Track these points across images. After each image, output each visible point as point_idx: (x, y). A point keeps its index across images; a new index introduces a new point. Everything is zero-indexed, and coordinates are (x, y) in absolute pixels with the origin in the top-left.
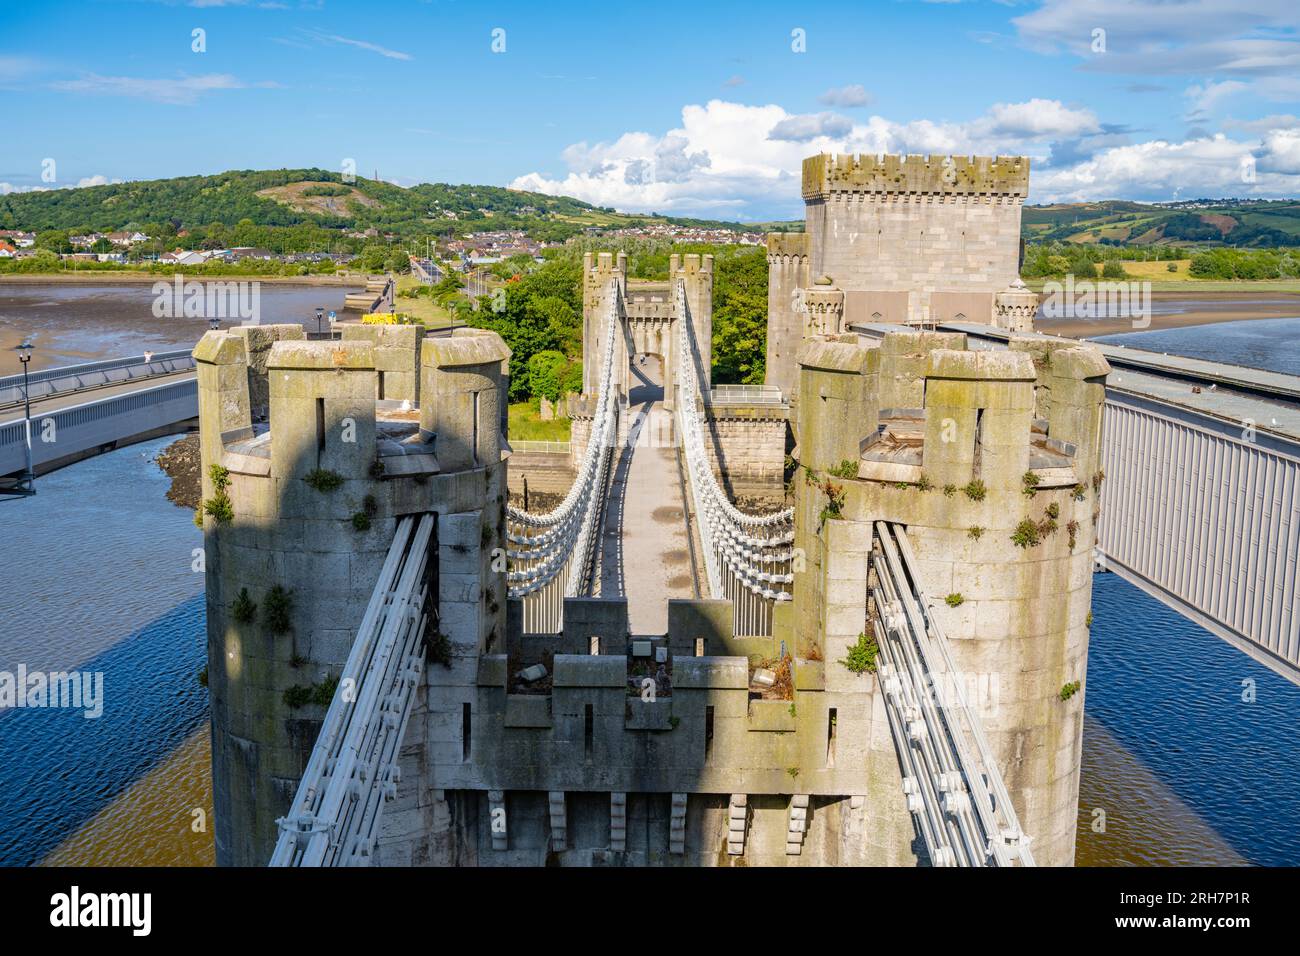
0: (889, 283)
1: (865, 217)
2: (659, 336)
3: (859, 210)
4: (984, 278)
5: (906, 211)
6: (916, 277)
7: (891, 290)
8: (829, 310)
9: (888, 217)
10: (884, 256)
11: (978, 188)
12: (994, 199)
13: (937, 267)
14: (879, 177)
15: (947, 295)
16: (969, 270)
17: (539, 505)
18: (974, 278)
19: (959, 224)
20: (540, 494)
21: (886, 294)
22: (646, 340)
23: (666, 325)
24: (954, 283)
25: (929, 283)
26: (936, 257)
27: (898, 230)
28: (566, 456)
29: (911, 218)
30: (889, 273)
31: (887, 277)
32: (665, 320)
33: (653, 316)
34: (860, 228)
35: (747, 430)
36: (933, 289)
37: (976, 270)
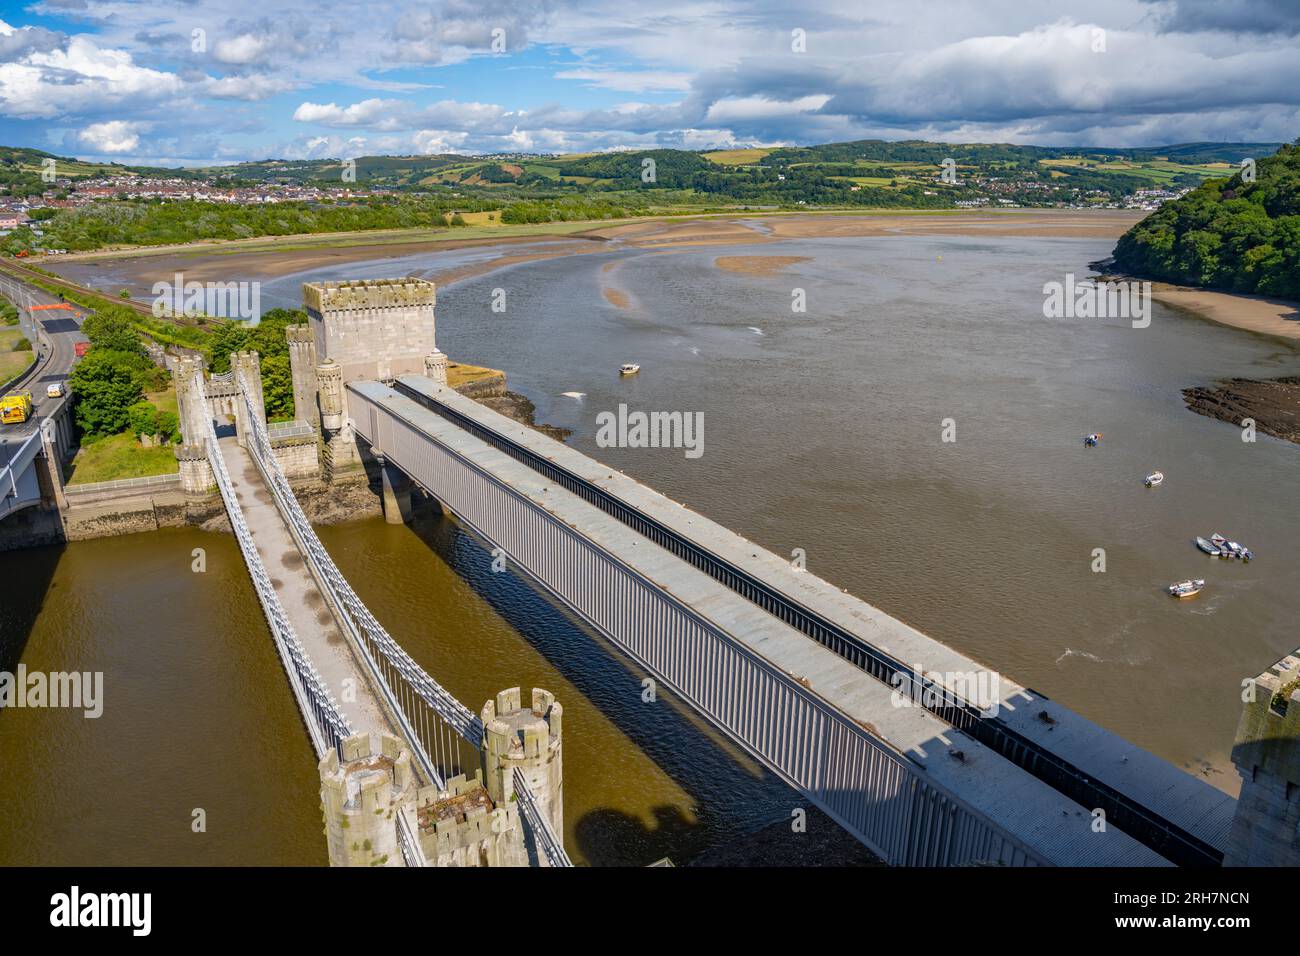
0: (366, 358)
1: (348, 323)
2: (230, 404)
3: (344, 320)
4: (418, 350)
5: (370, 318)
6: (380, 353)
7: (368, 361)
8: (334, 378)
9: (360, 322)
10: (361, 344)
11: (409, 302)
12: (418, 308)
13: (391, 346)
14: (353, 301)
15: (400, 361)
16: (409, 346)
17: (164, 514)
18: (413, 350)
19: (400, 323)
20: (164, 507)
21: (365, 364)
22: (222, 407)
23: (233, 398)
24: (402, 354)
25: (388, 355)
26: (390, 341)
27: (368, 328)
28: (178, 482)
29: (374, 322)
30: (366, 353)
31: (364, 355)
32: (233, 395)
33: (225, 393)
34: (346, 330)
35: (294, 451)
36: (390, 359)
37: (413, 346)
